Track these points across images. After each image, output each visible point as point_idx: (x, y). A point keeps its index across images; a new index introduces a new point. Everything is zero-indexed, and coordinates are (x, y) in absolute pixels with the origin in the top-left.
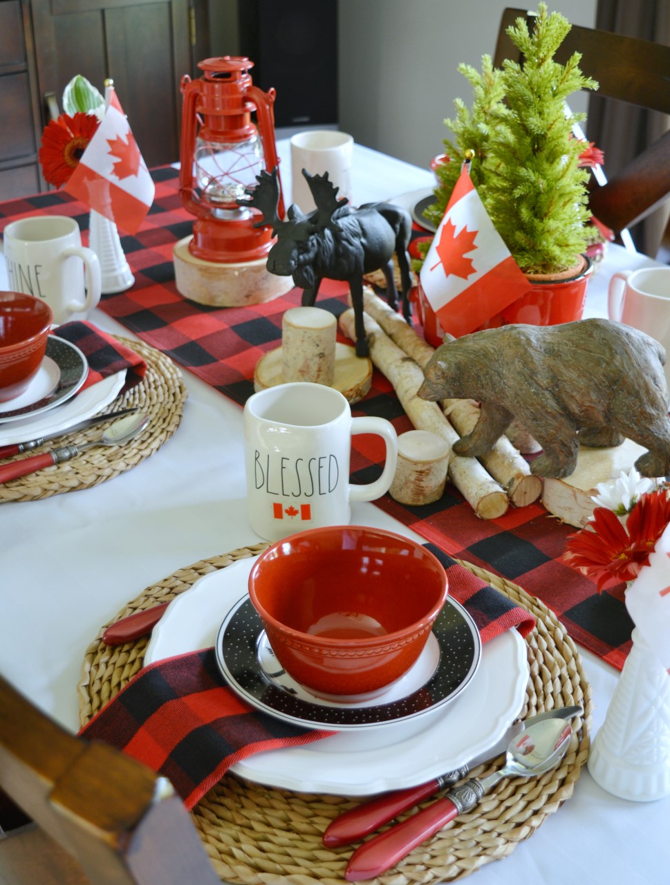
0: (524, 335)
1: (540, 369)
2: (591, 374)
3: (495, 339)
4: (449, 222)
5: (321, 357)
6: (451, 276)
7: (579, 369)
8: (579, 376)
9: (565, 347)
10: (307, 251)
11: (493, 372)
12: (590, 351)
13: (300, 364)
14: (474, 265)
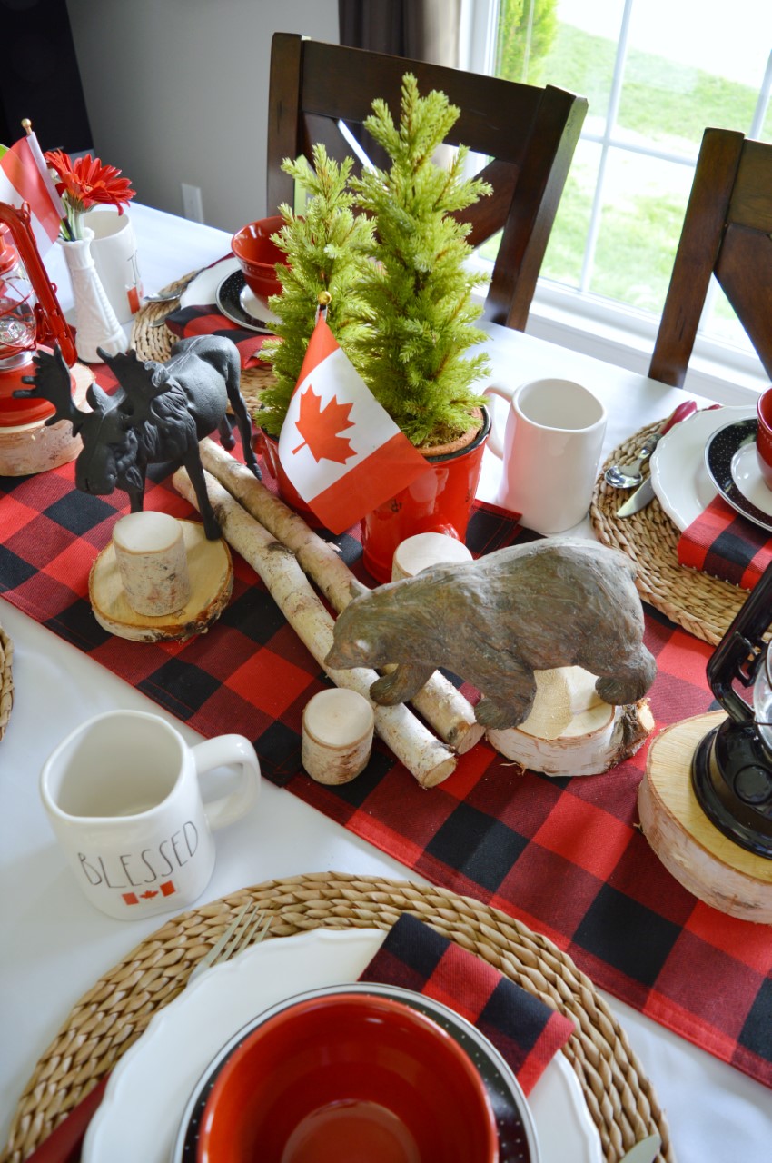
0: (469, 590)
1: (494, 629)
2: (559, 626)
3: (429, 598)
4: (310, 389)
5: (172, 580)
6: (322, 460)
7: (543, 622)
8: (544, 630)
9: (523, 596)
10: (125, 452)
11: (431, 641)
12: (557, 597)
13: (147, 591)
14: (351, 445)
